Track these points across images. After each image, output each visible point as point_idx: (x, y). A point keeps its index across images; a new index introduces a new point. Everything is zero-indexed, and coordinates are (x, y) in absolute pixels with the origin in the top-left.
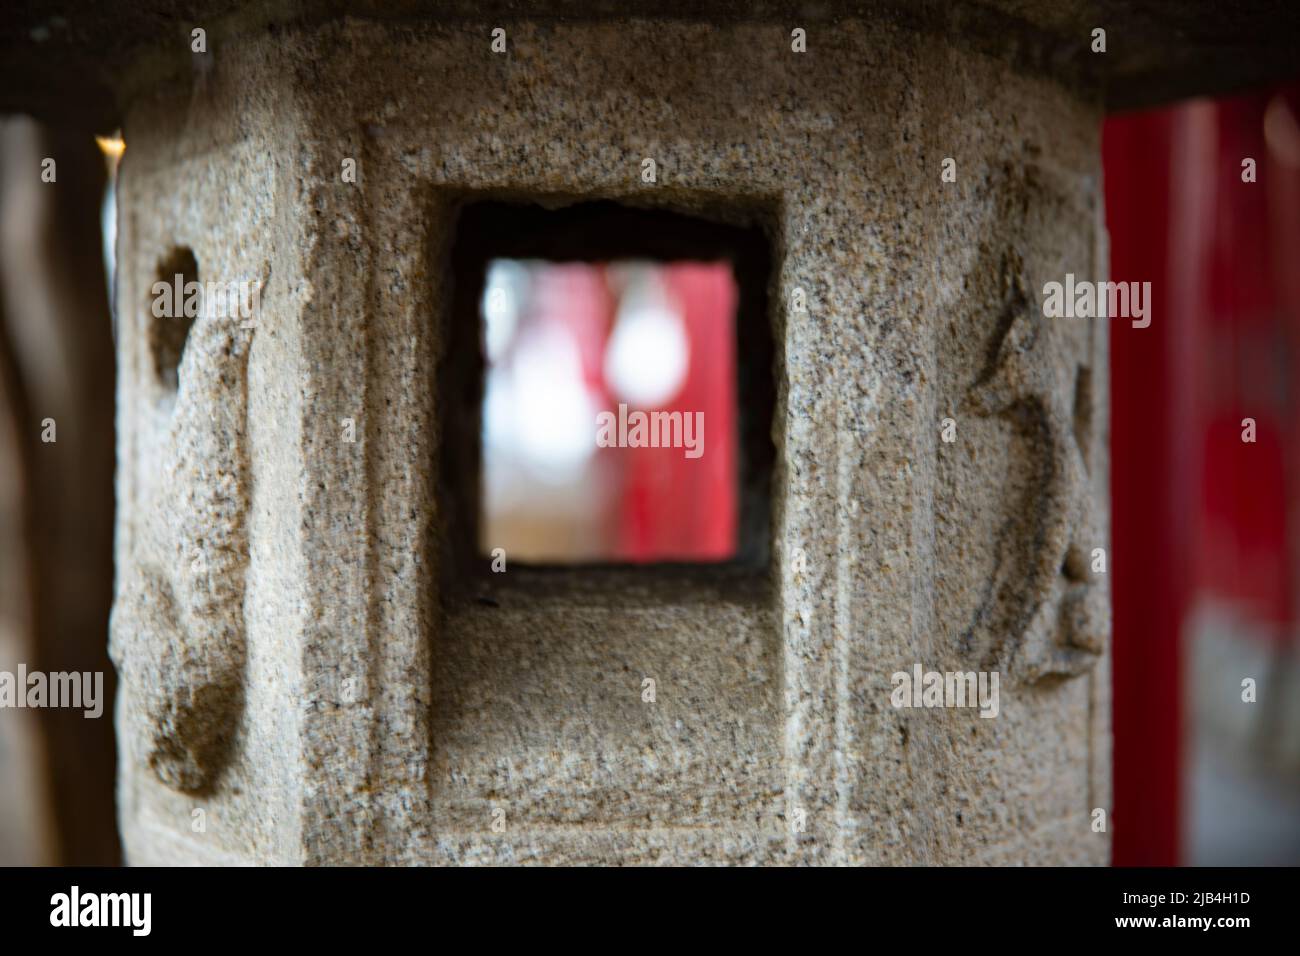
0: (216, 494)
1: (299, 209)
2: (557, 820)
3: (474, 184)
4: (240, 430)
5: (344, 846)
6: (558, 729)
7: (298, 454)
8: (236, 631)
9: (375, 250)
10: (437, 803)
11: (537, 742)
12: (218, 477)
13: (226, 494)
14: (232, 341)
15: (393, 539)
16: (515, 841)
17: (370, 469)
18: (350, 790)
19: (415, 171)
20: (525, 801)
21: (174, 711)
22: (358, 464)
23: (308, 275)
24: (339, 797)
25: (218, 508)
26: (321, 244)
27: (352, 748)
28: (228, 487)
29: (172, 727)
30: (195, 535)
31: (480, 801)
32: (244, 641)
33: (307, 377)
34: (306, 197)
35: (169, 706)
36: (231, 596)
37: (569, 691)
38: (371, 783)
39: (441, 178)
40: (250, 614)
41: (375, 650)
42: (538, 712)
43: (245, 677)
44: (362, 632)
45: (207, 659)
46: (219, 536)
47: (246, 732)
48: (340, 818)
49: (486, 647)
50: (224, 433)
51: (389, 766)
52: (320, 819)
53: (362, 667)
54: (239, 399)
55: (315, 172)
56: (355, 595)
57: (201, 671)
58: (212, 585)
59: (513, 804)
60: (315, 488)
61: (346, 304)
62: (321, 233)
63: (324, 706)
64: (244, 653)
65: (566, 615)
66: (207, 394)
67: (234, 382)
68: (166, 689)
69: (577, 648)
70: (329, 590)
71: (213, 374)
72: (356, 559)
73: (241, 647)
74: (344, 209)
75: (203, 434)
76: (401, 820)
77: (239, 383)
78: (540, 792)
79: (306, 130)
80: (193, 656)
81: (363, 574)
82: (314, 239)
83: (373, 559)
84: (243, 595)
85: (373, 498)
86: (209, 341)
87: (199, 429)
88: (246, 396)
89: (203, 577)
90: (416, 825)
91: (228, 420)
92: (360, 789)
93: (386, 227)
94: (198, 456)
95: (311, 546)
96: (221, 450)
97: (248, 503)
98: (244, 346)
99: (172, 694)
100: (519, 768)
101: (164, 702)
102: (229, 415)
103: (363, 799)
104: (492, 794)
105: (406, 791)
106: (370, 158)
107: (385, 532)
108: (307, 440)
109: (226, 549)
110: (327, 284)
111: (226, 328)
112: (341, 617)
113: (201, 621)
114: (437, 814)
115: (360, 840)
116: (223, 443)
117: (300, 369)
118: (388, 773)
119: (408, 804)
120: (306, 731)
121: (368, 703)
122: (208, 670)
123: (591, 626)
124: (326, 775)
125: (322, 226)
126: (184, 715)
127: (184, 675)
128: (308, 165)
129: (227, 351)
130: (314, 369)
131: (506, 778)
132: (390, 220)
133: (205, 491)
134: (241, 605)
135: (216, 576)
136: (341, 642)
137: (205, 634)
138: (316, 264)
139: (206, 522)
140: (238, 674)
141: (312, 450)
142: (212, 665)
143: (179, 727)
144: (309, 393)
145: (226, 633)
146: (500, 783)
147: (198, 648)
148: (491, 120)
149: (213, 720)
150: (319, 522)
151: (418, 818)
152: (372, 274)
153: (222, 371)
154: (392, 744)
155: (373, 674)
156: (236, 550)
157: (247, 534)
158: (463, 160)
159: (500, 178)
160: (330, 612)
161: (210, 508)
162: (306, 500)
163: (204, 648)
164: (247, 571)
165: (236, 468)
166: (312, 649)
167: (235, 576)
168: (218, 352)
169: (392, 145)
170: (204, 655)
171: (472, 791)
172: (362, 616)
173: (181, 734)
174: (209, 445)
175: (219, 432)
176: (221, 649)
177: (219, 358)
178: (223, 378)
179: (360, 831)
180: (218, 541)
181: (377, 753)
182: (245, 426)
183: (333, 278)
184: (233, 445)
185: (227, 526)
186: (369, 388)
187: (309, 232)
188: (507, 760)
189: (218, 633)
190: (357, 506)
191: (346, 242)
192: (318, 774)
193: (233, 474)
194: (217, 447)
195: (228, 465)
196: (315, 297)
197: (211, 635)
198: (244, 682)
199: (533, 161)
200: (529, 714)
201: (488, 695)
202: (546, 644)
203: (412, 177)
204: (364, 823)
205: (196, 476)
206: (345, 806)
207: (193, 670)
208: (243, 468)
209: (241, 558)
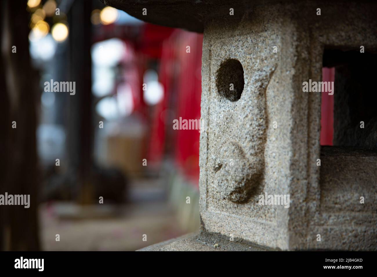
0: (259, 124)
1: (291, 50)
2: (353, 210)
3: (336, 44)
4: (265, 107)
5: (299, 216)
6: (351, 187)
7: (289, 114)
8: (262, 160)
9: (311, 61)
10: (322, 205)
11: (346, 191)
12: (259, 120)
13: (262, 124)
14: (262, 84)
15: (313, 137)
16: (343, 216)
17: (308, 118)
18: (301, 201)
19: (321, 41)
20: (345, 205)
21: (245, 180)
22: (306, 117)
23: (294, 67)
24: (298, 203)
25: (259, 128)
26: (298, 59)
27: (302, 191)
28: (262, 122)
29: (243, 184)
30: (252, 135)
31: (333, 205)
32: (264, 162)
33: (293, 94)
34: (294, 47)
35: (243, 179)
36: (260, 151)
37: (351, 177)
38: (306, 200)
39: (328, 43)
40: (266, 155)
41: (308, 166)
42: (345, 183)
43: (264, 172)
44: (305, 160)
45: (255, 167)
46: (259, 135)
47: (264, 186)
48: (298, 208)
49: (327, 166)
50: (261, 108)
51: (311, 195)
52: (293, 209)
53: (305, 169)
54: (264, 100)
55: (297, 40)
56: (303, 151)
57: (253, 170)
58: (256, 147)
59: (342, 206)
60: (294, 123)
61: (304, 75)
62: (298, 56)
63: (295, 179)
64: (264, 165)
65: (345, 158)
66: (255, 98)
67: (263, 95)
68: (243, 175)
69: (350, 167)
70: (297, 149)
71: (257, 92)
72: (304, 142)
73: (263, 164)
74: (304, 50)
75: (255, 108)
76: (314, 209)
77: (264, 95)
78: (348, 203)
79: (295, 29)
80: (251, 166)
81: (306, 145)
82: (296, 58)
83: (308, 142)
84: (264, 150)
85: (309, 126)
86: (256, 84)
87: (253, 107)
88: (266, 99)
89: (254, 146)
90: (317, 211)
91: (261, 105)
92: (303, 201)
93: (314, 55)
94: (253, 114)
95: (293, 138)
96: (260, 113)
97: (267, 127)
98: (266, 86)
99: (245, 176)
100: (343, 197)
101: (242, 178)
102: (262, 103)
103: (304, 204)
104: (336, 203)
105: (315, 202)
106: (311, 37)
107: (311, 135)
108: (292, 110)
109: (260, 138)
110: (299, 70)
111: (261, 81)
112: (300, 156)
113: (252, 157)
114: (322, 208)
115: (303, 215)
116: (261, 110)
117: (291, 92)
118: (310, 197)
119: (315, 205)
120: (290, 186)
121: (306, 179)
122: (255, 170)
123: (353, 161)
124: (295, 197)
125: (298, 54)
126: (247, 181)
127: (249, 171)
128: (295, 38)
129: (261, 87)
130: (295, 92)
131: (340, 199)
132: (315, 53)
133: (255, 123)
134: (263, 153)
135: (257, 145)
136: (300, 163)
137: (254, 160)
138: (296, 64)
139: (255, 131)
140: (262, 171)
141: (293, 113)
142: (256, 168)
143: (245, 184)
144: (293, 98)
145: (260, 160)
146: (338, 201)
147: (253, 164)
148: (343, 28)
149: (254, 183)
150: (295, 132)
151: (318, 209)
152: (310, 67)
153: (260, 92)
154: (312, 190)
155: (308, 171)
156: (263, 139)
157: (266, 134)
158: (334, 38)
159: (343, 43)
160: (297, 155)
161: (257, 128)
162: (291, 125)
163: (254, 164)
164: (265, 144)
165: (264, 117)
166: (292, 165)
167: (262, 146)
168: (258, 87)
169: (316, 34)
170: (254, 166)
171: (331, 202)
172: (305, 156)
173: (245, 186)
174: (256, 111)
175: (259, 107)
176: (259, 164)
177: (259, 88)
178: (260, 94)
179: (303, 212)
180: (259, 136)
181: (308, 191)
182: (266, 107)
183: (301, 68)
184: (263, 111)
185: (261, 132)
186: (309, 97)
187: (295, 56)
188: (339, 195)
189: (258, 160)
190: (305, 128)
191: (304, 59)
192: (293, 197)
193: (263, 119)
194: (259, 112)
195: (262, 116)
196: (296, 73)
197: (256, 161)
198: (263, 173)
199: (352, 39)
200: (342, 183)
201: (331, 178)
202: (342, 165)
203: (321, 42)
204: (305, 210)
205: (252, 119)
206: (300, 205)
207: (251, 170)
208: (266, 117)
209: (264, 141)
